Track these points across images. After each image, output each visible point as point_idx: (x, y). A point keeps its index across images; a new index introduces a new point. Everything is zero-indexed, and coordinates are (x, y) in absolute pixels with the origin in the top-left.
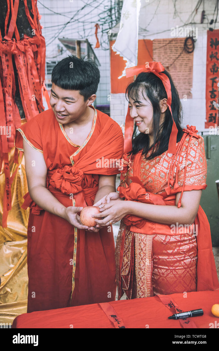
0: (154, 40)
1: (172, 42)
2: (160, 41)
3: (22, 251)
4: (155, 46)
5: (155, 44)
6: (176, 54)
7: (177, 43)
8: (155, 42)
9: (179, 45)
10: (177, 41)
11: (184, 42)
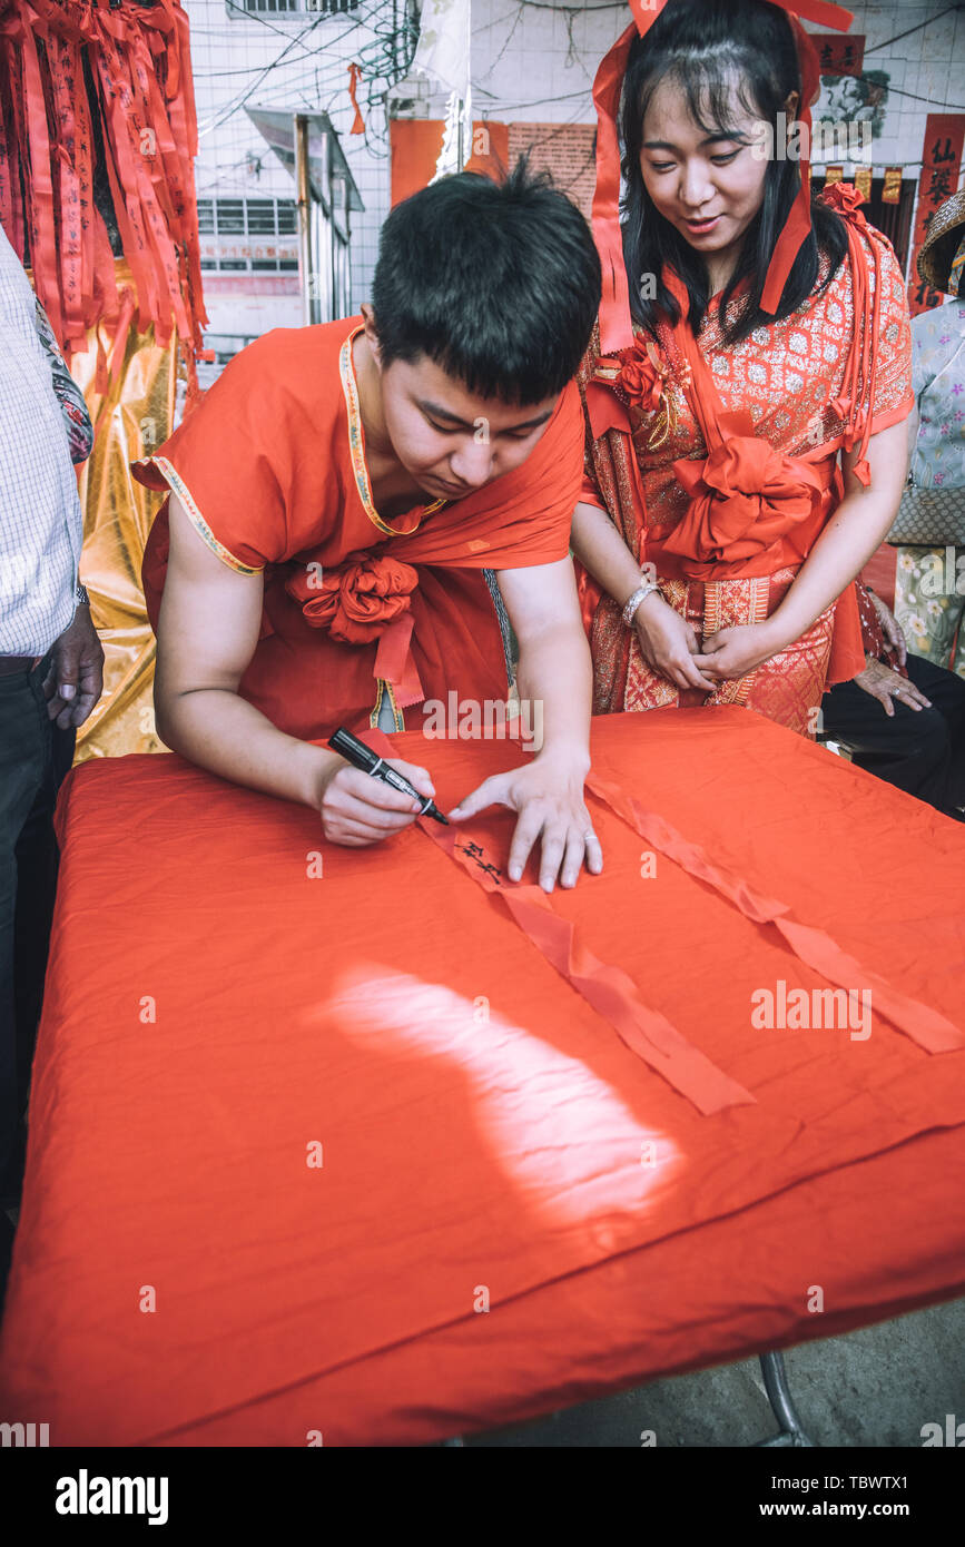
0: (511, 125)
1: (560, 135)
2: (530, 130)
3: (135, 657)
4: (513, 143)
5: (515, 136)
6: (569, 170)
7: (573, 138)
8: (517, 133)
9: (579, 145)
10: (574, 132)
11: (592, 135)
